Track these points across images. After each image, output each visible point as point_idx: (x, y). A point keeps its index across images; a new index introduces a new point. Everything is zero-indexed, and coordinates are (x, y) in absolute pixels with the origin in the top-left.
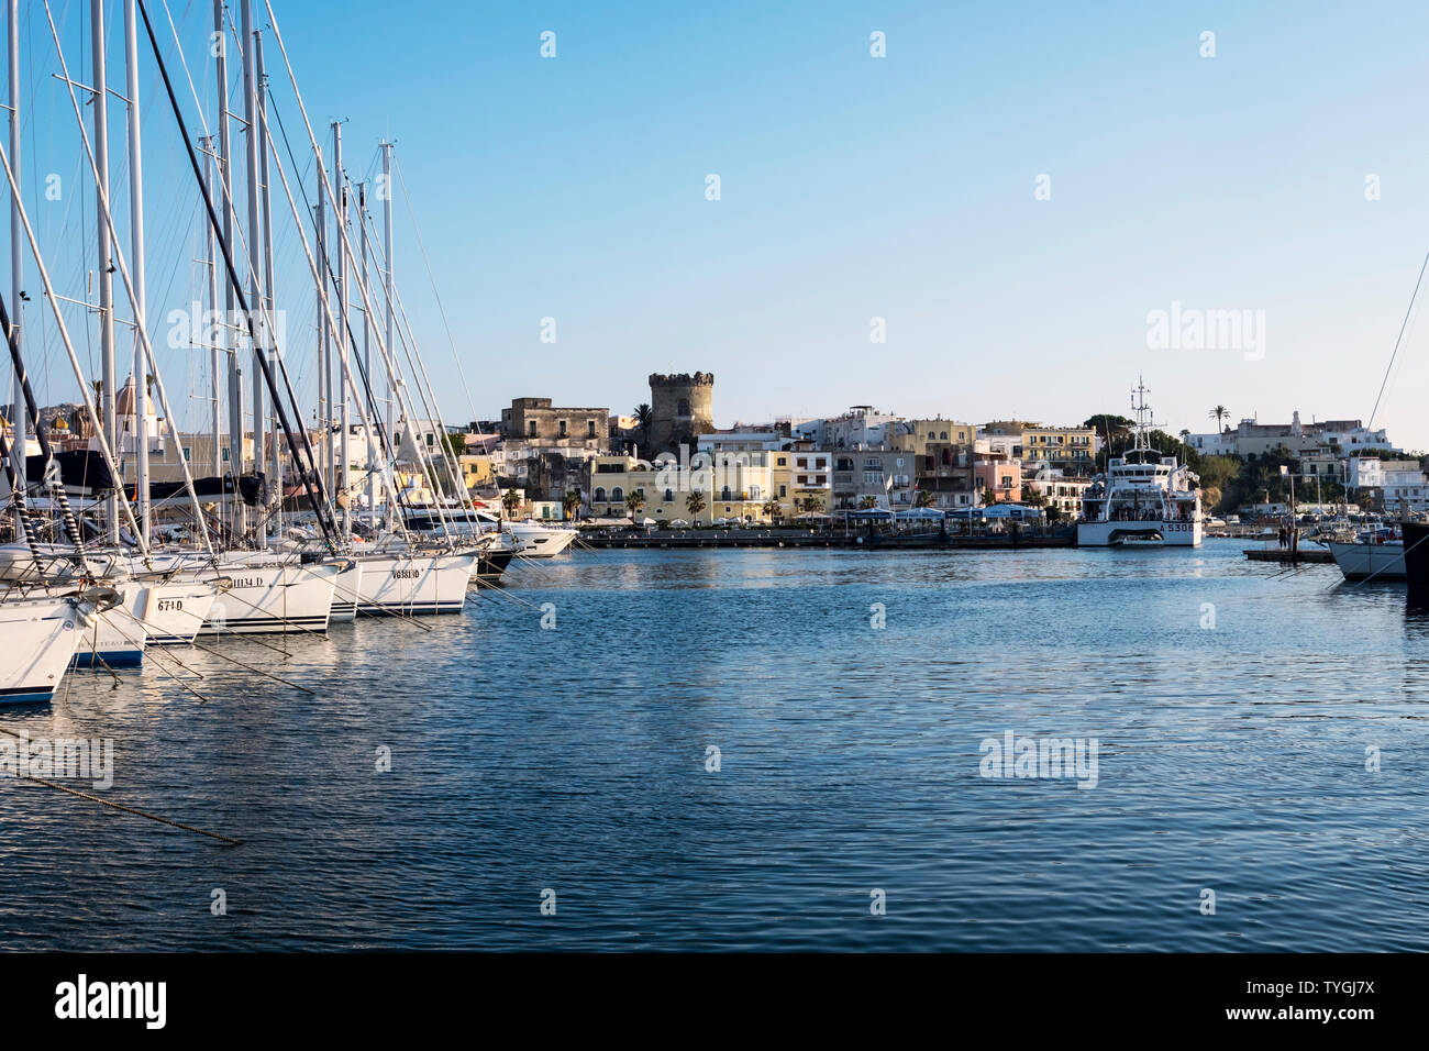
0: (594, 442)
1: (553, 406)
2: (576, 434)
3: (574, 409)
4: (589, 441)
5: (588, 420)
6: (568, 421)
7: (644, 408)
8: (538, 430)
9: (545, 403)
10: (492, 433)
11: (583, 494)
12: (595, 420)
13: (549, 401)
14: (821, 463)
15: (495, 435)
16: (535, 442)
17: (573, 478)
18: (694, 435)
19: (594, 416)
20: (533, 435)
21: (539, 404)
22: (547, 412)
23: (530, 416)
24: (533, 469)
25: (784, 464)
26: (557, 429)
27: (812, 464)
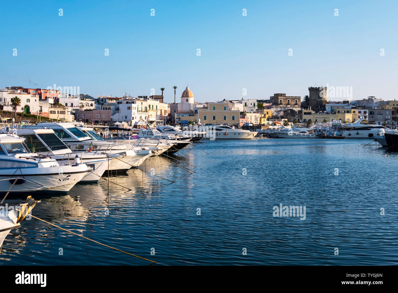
0: (297, 106)
1: (286, 96)
2: (292, 104)
3: (292, 97)
4: (295, 106)
5: (295, 100)
6: (290, 100)
7: (307, 97)
8: (282, 102)
9: (283, 95)
10: (270, 103)
11: (300, 120)
12: (297, 100)
13: (285, 94)
14: (365, 113)
15: (271, 104)
16: (282, 106)
17: (297, 116)
18: (323, 104)
19: (297, 99)
20: (281, 104)
21: (282, 95)
22: (285, 97)
23: (280, 99)
24: (285, 113)
25: (355, 113)
26: (287, 102)
27: (362, 112)
